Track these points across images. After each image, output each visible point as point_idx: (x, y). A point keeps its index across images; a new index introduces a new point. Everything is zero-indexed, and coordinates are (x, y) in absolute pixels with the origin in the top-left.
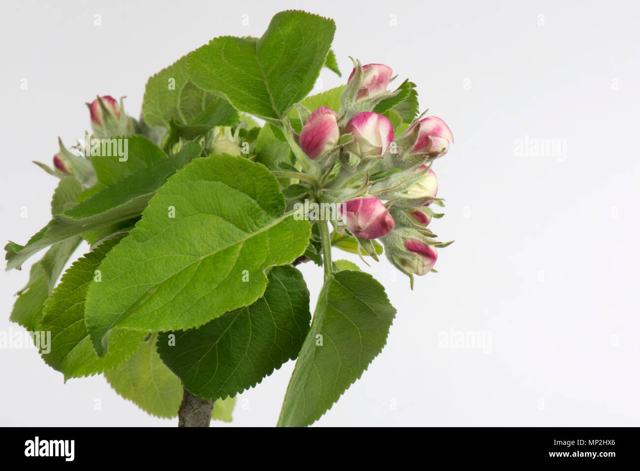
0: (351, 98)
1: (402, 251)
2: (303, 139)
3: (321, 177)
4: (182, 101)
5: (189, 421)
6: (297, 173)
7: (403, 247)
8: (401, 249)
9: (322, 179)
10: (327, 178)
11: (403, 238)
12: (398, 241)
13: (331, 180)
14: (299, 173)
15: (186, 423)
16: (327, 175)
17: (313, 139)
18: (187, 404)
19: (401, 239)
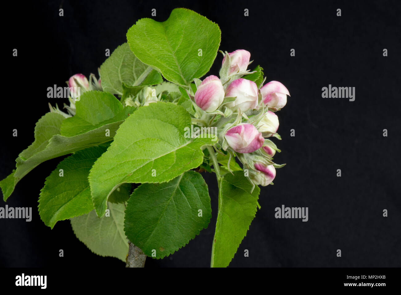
0: (226, 74)
1: (252, 169)
2: (197, 98)
3: (209, 121)
4: (122, 76)
5: (132, 264)
6: (195, 119)
7: (253, 166)
8: (251, 168)
9: (210, 122)
10: (213, 121)
11: (254, 161)
12: (250, 163)
13: (214, 123)
14: (196, 119)
15: (130, 265)
16: (213, 120)
17: (203, 98)
18: (131, 254)
19: (253, 162)
